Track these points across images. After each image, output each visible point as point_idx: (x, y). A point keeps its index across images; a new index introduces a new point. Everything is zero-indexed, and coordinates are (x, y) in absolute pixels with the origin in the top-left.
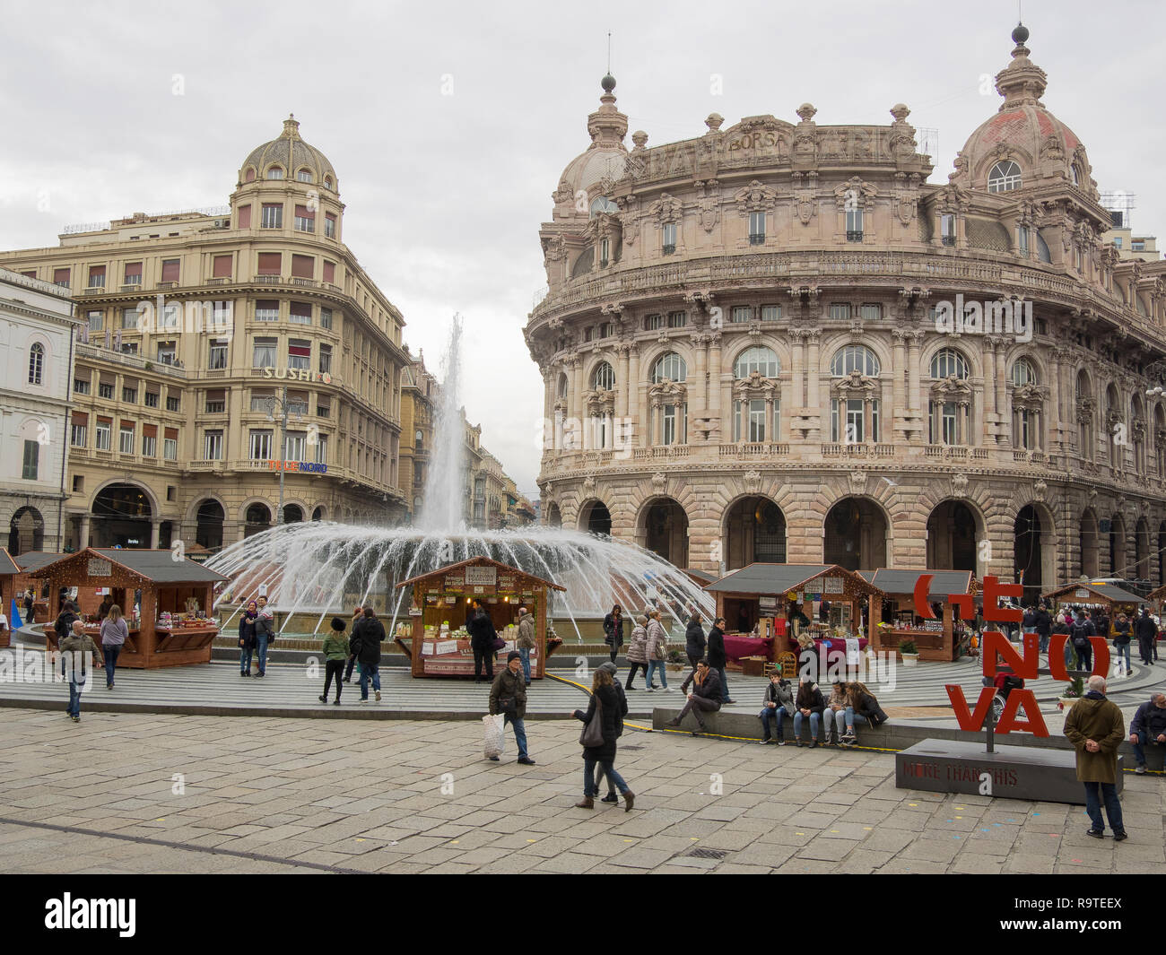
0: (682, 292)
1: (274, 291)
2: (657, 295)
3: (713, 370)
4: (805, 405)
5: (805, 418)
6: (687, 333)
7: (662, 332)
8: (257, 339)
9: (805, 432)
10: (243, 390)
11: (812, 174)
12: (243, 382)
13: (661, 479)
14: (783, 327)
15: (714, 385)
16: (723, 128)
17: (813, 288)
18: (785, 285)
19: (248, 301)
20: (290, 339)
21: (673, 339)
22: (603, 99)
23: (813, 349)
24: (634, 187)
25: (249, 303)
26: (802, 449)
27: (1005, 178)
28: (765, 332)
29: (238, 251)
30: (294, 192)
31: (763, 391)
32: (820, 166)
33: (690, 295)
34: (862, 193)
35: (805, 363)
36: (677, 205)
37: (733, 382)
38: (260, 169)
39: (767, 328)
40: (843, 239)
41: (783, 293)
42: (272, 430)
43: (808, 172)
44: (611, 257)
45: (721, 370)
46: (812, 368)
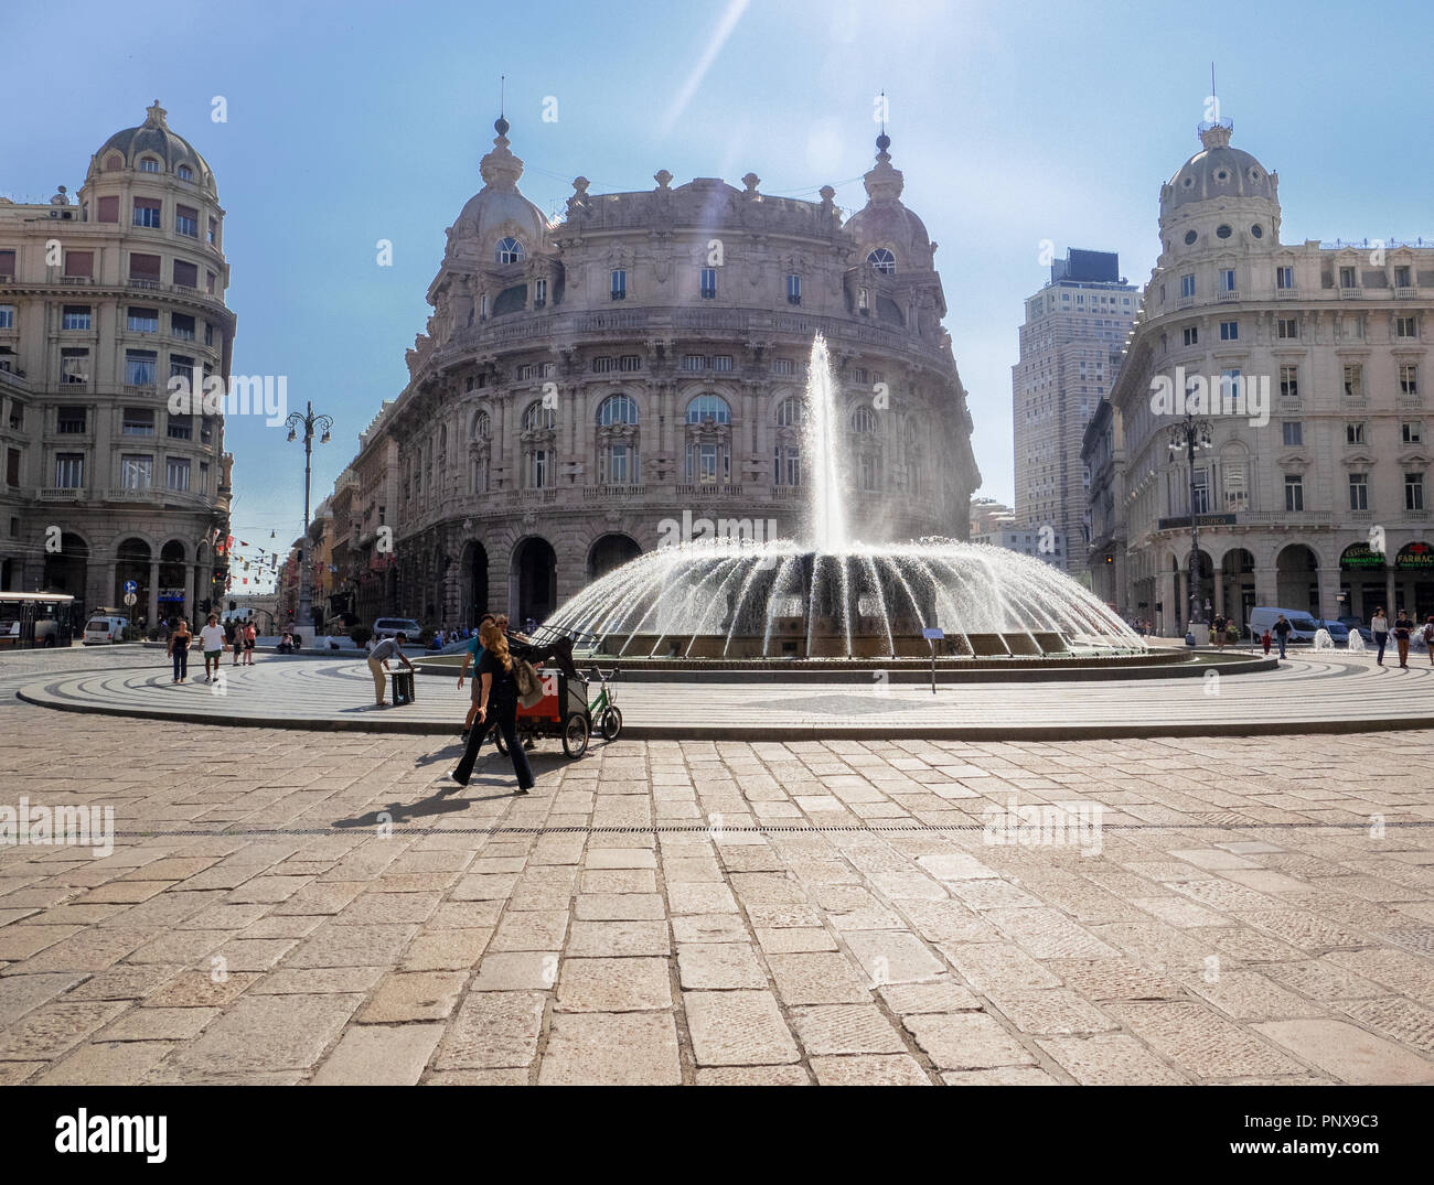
0: (644, 337)
1: (155, 298)
2: (616, 338)
3: (668, 414)
4: (755, 451)
5: (755, 462)
6: (642, 377)
7: (615, 376)
8: (130, 352)
9: (755, 475)
10: (113, 408)
11: (763, 238)
12: (113, 400)
13: (617, 516)
14: (735, 377)
15: (669, 428)
16: (673, 185)
17: (769, 344)
18: (744, 338)
19: (118, 307)
20: (172, 355)
21: (625, 382)
22: (495, 141)
23: (762, 399)
24: (582, 230)
25: (119, 310)
26: (753, 490)
27: (880, 263)
28: (718, 381)
29: (103, 249)
30: (176, 189)
31: (716, 436)
32: (769, 232)
33: (651, 342)
34: (801, 261)
35: (755, 413)
36: (630, 252)
37: (686, 426)
38: (130, 158)
39: (721, 377)
40: (785, 301)
41: (742, 345)
42: (152, 456)
43: (758, 236)
44: (549, 297)
45: (675, 414)
46: (761, 417)
